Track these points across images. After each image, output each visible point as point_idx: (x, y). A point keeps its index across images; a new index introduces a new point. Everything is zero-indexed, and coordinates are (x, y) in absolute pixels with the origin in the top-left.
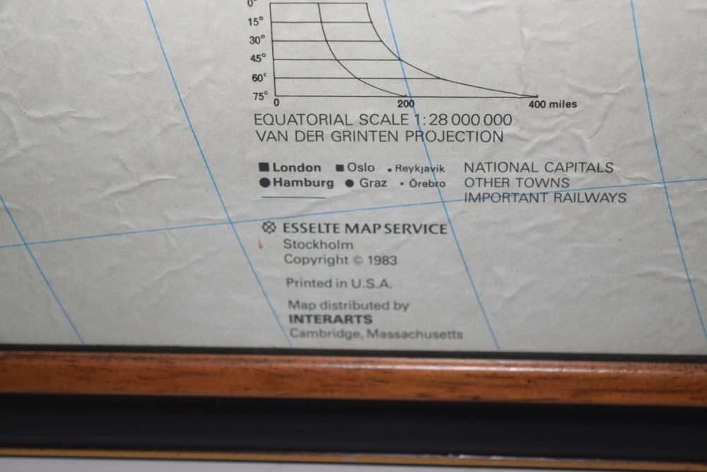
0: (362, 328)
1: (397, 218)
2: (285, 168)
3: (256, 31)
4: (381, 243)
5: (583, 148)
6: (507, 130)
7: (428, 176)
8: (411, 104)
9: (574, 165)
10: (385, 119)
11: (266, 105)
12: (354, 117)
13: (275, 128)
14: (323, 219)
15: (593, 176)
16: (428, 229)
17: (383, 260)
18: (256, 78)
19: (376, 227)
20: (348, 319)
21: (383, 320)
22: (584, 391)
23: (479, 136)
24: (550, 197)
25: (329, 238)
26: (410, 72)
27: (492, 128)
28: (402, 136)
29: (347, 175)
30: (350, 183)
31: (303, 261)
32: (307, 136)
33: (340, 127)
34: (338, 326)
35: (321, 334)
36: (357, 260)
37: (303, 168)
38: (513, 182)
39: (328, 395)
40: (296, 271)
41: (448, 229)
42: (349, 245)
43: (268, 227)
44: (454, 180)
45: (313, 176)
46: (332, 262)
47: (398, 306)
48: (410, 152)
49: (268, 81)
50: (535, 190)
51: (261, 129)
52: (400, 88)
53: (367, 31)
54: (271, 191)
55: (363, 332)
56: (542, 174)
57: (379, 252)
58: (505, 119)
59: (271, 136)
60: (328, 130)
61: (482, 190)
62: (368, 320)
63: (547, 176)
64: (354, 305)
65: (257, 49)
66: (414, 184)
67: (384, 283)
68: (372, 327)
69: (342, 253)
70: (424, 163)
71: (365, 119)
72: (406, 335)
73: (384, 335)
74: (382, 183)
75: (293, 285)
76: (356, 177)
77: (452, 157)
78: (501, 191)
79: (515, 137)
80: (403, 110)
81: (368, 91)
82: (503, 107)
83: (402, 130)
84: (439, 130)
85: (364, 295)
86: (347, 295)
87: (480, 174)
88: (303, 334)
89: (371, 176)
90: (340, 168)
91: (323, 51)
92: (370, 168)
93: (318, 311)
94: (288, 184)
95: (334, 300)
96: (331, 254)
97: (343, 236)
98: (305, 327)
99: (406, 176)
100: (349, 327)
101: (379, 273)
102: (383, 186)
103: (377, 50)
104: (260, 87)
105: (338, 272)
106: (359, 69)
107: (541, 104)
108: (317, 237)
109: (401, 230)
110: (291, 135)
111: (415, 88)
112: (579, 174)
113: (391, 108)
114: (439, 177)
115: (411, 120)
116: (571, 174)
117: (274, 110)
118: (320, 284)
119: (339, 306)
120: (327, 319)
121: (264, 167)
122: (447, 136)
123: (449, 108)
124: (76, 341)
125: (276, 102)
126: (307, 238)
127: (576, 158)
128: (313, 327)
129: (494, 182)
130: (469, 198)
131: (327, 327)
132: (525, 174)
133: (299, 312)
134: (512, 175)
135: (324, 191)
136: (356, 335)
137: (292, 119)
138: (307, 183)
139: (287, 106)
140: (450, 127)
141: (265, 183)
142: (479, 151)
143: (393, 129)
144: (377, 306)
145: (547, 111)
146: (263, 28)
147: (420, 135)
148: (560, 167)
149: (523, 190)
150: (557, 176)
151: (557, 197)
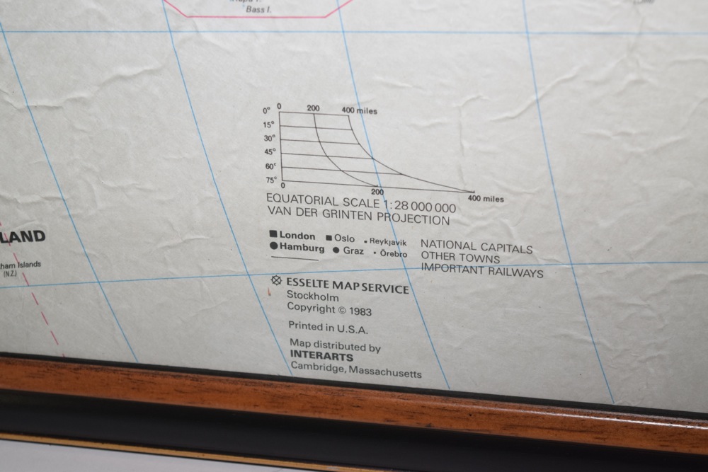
0: (345, 364)
1: (373, 279)
2: (289, 236)
3: (269, 132)
4: (360, 298)
5: (510, 235)
6: (452, 216)
7: (394, 248)
8: (381, 192)
9: (503, 246)
10: (362, 203)
11: (275, 187)
12: (339, 200)
13: (282, 205)
14: (316, 277)
15: (517, 256)
16: (395, 289)
17: (361, 312)
18: (268, 166)
19: (356, 285)
20: (335, 356)
21: (361, 359)
22: (512, 426)
23: (432, 220)
24: (486, 270)
25: (321, 291)
26: (380, 169)
27: (441, 214)
28: (375, 216)
29: (334, 243)
30: (336, 250)
31: (301, 308)
32: (305, 212)
33: (329, 207)
34: (327, 362)
35: (314, 367)
36: (342, 310)
37: (302, 236)
38: (458, 257)
39: (317, 416)
40: (297, 316)
41: (409, 291)
42: (335, 298)
43: (276, 280)
44: (414, 252)
45: (309, 243)
46: (323, 310)
47: (373, 349)
48: (381, 229)
49: (277, 170)
50: (474, 264)
51: (272, 205)
52: (373, 180)
53: (348, 137)
54: (278, 252)
55: (347, 368)
56: (479, 252)
57: (359, 305)
58: (450, 208)
59: (279, 211)
60: (320, 208)
61: (435, 261)
62: (350, 358)
63: (483, 254)
64: (339, 346)
65: (269, 145)
66: (384, 254)
67: (362, 330)
68: (353, 364)
69: (331, 304)
70: (391, 238)
71: (348, 202)
72: (378, 372)
73: (362, 371)
74: (360, 252)
75: (293, 326)
76: (341, 245)
77: (413, 235)
78: (449, 263)
79: (458, 222)
80: (376, 196)
81: (350, 181)
82: (450, 199)
83: (374, 212)
84: (402, 213)
85: (348, 339)
86: (334, 337)
87: (433, 249)
88: (301, 366)
89: (352, 246)
90: (329, 238)
91: (317, 149)
92: (351, 240)
93: (312, 349)
94: (290, 247)
95: (324, 341)
96: (322, 304)
97: (332, 291)
98: (302, 360)
99: (378, 247)
100: (335, 363)
101: (358, 321)
102: (361, 253)
103: (356, 150)
104: (271, 173)
105: (328, 319)
106: (343, 164)
107: (477, 198)
108: (312, 290)
109: (374, 289)
110: (293, 211)
111: (384, 181)
112: (507, 254)
113: (367, 195)
114: (403, 249)
115: (381, 204)
116: (500, 253)
117: (281, 191)
118: (314, 327)
119: (328, 345)
120: (319, 355)
121: (273, 234)
122: (408, 218)
123: (410, 197)
124: (132, 360)
125: (283, 186)
126: (304, 290)
127: (505, 241)
128: (308, 361)
129: (443, 256)
130: (425, 267)
131: (319, 362)
132: (466, 251)
133: (298, 348)
134: (457, 251)
135: (316, 255)
136: (341, 369)
137: (294, 199)
138: (305, 248)
139: (291, 189)
140: (410, 211)
141: (274, 246)
142: (432, 232)
143: (368, 210)
144: (357, 348)
145: (482, 203)
146: (274, 130)
147: (387, 216)
148: (492, 248)
149: (465, 263)
150: (491, 254)
151: (491, 270)
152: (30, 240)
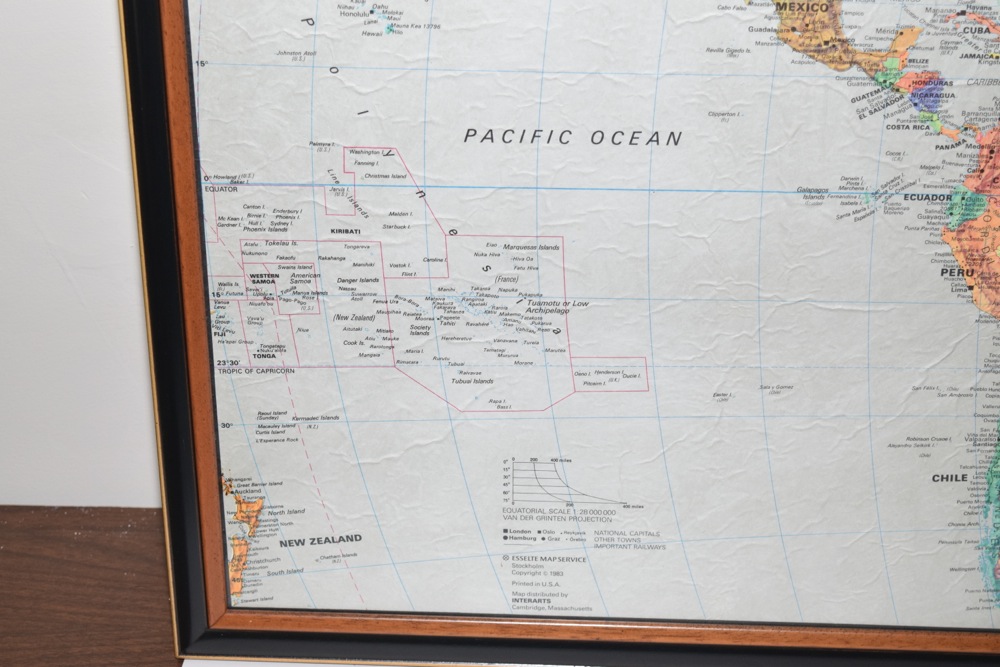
0: (546, 605)
1: (564, 554)
2: (515, 532)
3: (506, 474)
4: (556, 566)
5: (646, 525)
6: (613, 517)
7: (578, 536)
8: (572, 505)
9: (643, 533)
10: (561, 511)
11: (508, 505)
12: (547, 510)
13: (512, 514)
14: (530, 555)
15: (651, 538)
16: (578, 560)
17: (557, 574)
18: (505, 493)
19: (554, 559)
20: (540, 601)
21: (555, 601)
22: (648, 636)
23: (601, 519)
24: (632, 547)
25: (533, 563)
26: (572, 492)
27: (607, 516)
28: (567, 519)
29: (542, 535)
30: (543, 539)
31: (520, 573)
32: (525, 518)
33: (540, 514)
34: (535, 604)
35: (526, 608)
36: (545, 573)
37: (523, 532)
38: (616, 540)
40: (517, 578)
41: (587, 560)
42: (542, 566)
43: (506, 558)
44: (590, 539)
45: (527, 535)
46: (534, 574)
47: (563, 595)
48: (571, 526)
49: (510, 494)
50: (625, 543)
51: (506, 515)
52: (567, 498)
53: (554, 475)
54: (508, 541)
55: (546, 608)
56: (629, 536)
57: (555, 570)
58: (612, 512)
59: (510, 518)
60: (535, 515)
61: (602, 543)
62: (549, 601)
63: (631, 537)
64: (543, 594)
65: (506, 481)
66: (572, 539)
67: (557, 584)
68: (551, 605)
69: (538, 570)
70: (577, 531)
71: (551, 511)
72: (566, 609)
73: (556, 609)
74: (558, 539)
75: (515, 585)
76: (546, 536)
77: (589, 529)
78: (611, 543)
79: (617, 520)
80: (569, 507)
81: (554, 499)
82: (612, 507)
83: (568, 516)
84: (584, 516)
85: (547, 590)
86: (540, 589)
87: (601, 536)
88: (518, 608)
89: (553, 536)
90: (539, 532)
91: (535, 482)
92: (553, 532)
93: (526, 597)
94: (516, 538)
95: (534, 592)
96: (533, 570)
97: (539, 562)
98: (519, 604)
99: (569, 536)
100: (539, 605)
101: (555, 579)
103: (558, 482)
104: (506, 497)
105: (536, 579)
106: (550, 490)
107: (628, 507)
108: (527, 563)
109: (566, 560)
110: (519, 517)
111: (574, 499)
112: (645, 537)
113: (563, 507)
114: (584, 537)
115: (572, 511)
116: (641, 536)
117: (512, 506)
118: (528, 584)
119: (536, 594)
120: (530, 600)
121: (505, 531)
122: (587, 519)
123: (588, 507)
124: (411, 610)
125: (513, 503)
126: (523, 563)
127: (644, 529)
128: (523, 604)
129: (607, 540)
130: (596, 546)
131: (529, 604)
132: (621, 536)
133: (517, 597)
134: (615, 537)
135: (531, 542)
136: (543, 608)
137: (520, 510)
138: (525, 538)
139: (518, 505)
140: (589, 515)
141: (505, 538)
142: (602, 526)
143: (564, 516)
144: (553, 595)
145: (631, 509)
146: (510, 472)
147: (575, 518)
148: (636, 534)
149: (621, 543)
150: (636, 537)
151: (635, 546)
152: (352, 540)
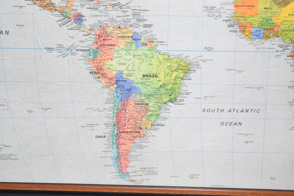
5: (12, 153)
9: (11, 155)
15: (14, 156)
24: (9, 159)
38: (4, 157)
50: (6, 158)
58: (2, 148)
63: (8, 156)
78: (2, 158)
79: (3, 151)
107: (6, 146)
116: (11, 156)
132: (5, 156)
134: (3, 156)
145: (7, 147)
148: (9, 155)
149: (5, 158)
150: (9, 156)
151: (10, 159)
